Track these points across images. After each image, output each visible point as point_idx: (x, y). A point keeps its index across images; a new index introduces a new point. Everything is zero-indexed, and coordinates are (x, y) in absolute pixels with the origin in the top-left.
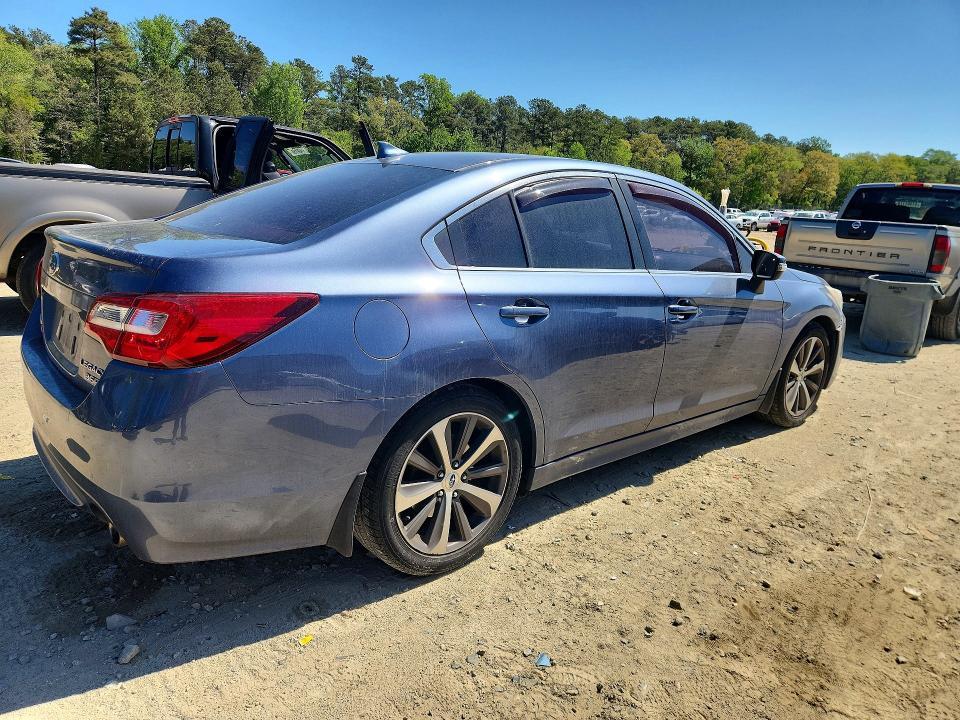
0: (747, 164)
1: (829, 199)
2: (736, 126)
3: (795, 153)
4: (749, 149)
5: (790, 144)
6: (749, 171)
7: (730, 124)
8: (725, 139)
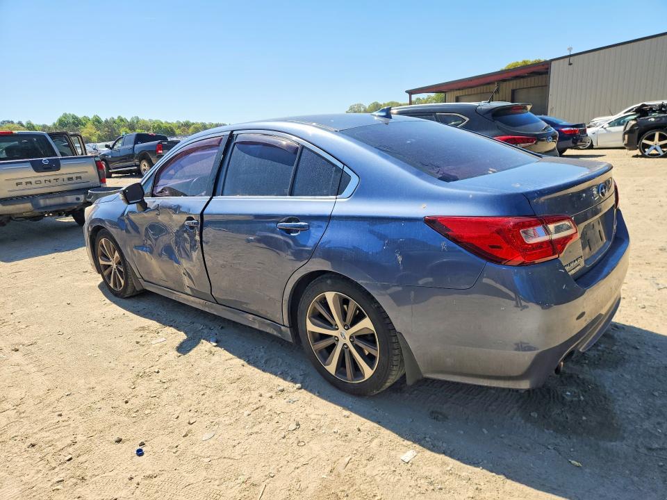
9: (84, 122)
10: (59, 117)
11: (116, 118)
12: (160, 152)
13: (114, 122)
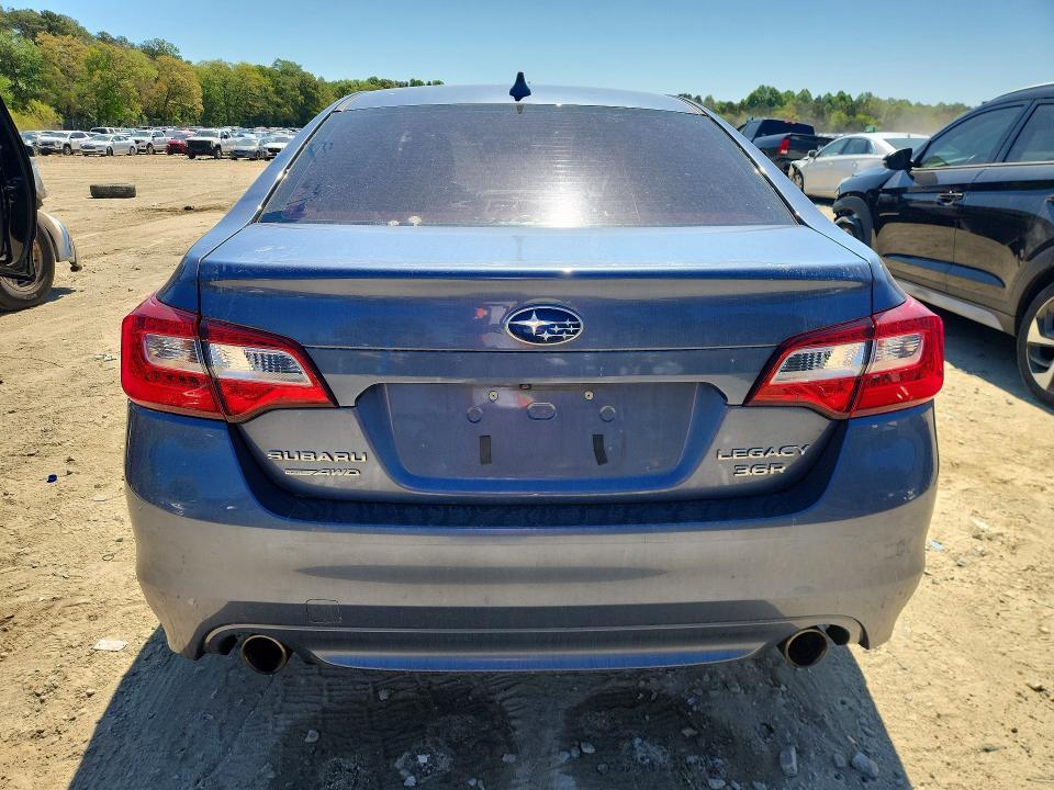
0: (91, 72)
1: (197, 113)
2: (59, 19)
3: (145, 59)
4: (88, 52)
5: (132, 46)
6: (96, 79)
7: (48, 16)
8: (50, 36)
9: (784, 99)
10: (752, 91)
11: (834, 94)
12: (784, 152)
13: (830, 101)
